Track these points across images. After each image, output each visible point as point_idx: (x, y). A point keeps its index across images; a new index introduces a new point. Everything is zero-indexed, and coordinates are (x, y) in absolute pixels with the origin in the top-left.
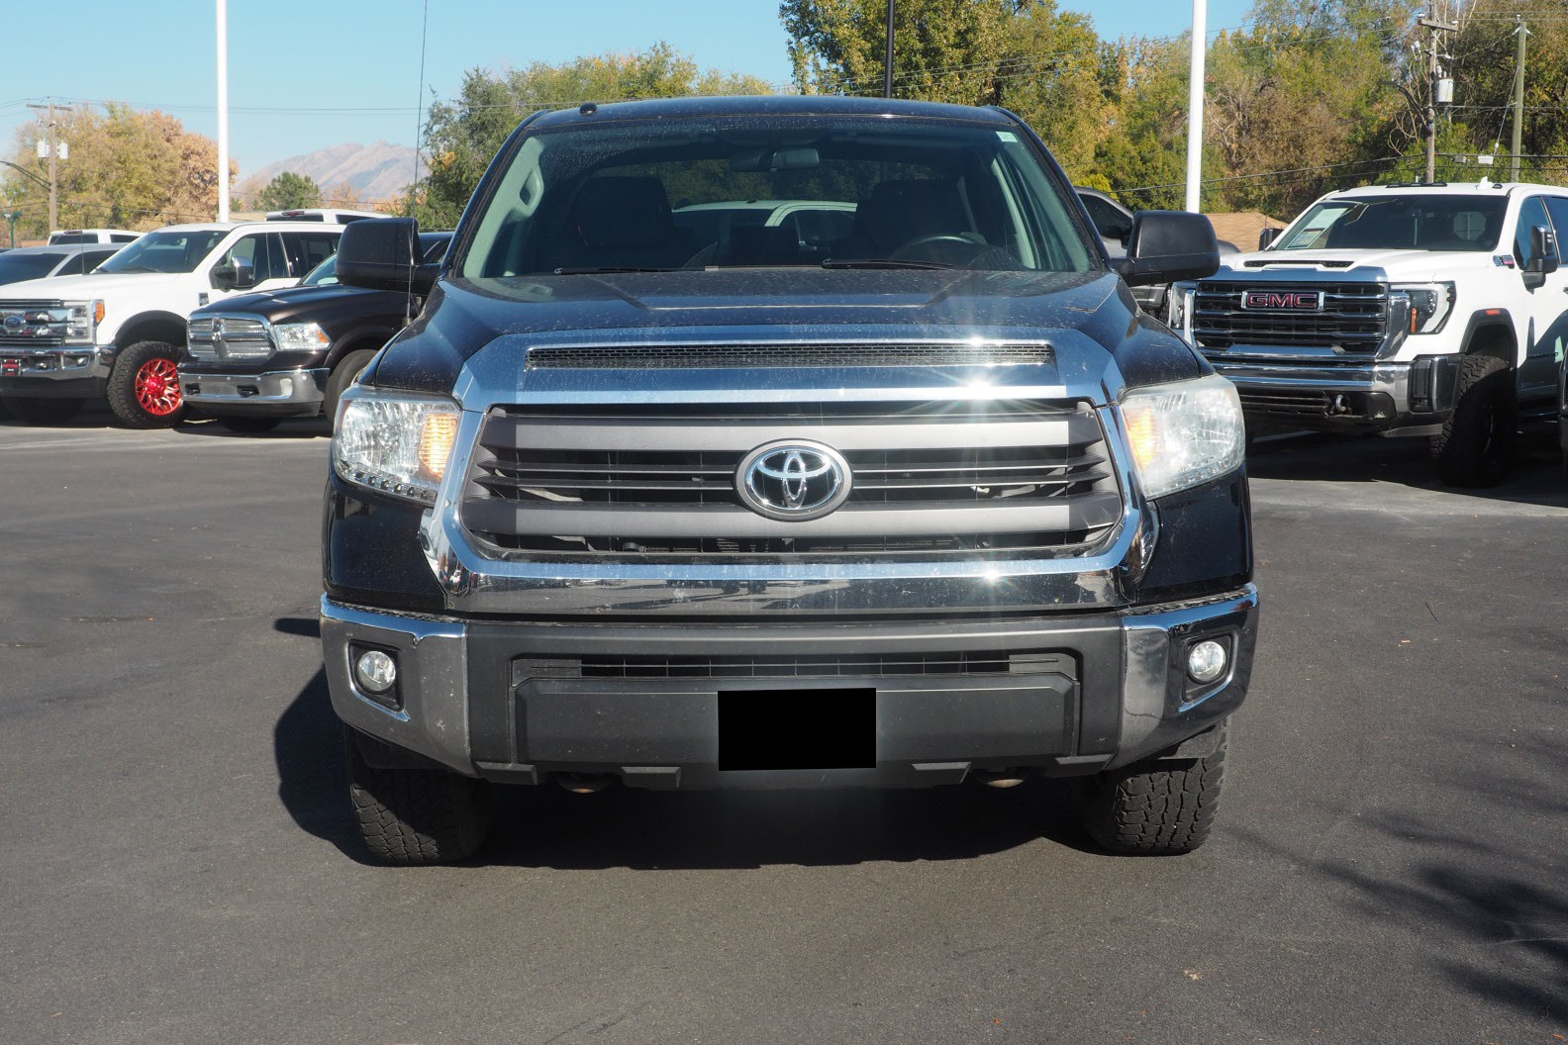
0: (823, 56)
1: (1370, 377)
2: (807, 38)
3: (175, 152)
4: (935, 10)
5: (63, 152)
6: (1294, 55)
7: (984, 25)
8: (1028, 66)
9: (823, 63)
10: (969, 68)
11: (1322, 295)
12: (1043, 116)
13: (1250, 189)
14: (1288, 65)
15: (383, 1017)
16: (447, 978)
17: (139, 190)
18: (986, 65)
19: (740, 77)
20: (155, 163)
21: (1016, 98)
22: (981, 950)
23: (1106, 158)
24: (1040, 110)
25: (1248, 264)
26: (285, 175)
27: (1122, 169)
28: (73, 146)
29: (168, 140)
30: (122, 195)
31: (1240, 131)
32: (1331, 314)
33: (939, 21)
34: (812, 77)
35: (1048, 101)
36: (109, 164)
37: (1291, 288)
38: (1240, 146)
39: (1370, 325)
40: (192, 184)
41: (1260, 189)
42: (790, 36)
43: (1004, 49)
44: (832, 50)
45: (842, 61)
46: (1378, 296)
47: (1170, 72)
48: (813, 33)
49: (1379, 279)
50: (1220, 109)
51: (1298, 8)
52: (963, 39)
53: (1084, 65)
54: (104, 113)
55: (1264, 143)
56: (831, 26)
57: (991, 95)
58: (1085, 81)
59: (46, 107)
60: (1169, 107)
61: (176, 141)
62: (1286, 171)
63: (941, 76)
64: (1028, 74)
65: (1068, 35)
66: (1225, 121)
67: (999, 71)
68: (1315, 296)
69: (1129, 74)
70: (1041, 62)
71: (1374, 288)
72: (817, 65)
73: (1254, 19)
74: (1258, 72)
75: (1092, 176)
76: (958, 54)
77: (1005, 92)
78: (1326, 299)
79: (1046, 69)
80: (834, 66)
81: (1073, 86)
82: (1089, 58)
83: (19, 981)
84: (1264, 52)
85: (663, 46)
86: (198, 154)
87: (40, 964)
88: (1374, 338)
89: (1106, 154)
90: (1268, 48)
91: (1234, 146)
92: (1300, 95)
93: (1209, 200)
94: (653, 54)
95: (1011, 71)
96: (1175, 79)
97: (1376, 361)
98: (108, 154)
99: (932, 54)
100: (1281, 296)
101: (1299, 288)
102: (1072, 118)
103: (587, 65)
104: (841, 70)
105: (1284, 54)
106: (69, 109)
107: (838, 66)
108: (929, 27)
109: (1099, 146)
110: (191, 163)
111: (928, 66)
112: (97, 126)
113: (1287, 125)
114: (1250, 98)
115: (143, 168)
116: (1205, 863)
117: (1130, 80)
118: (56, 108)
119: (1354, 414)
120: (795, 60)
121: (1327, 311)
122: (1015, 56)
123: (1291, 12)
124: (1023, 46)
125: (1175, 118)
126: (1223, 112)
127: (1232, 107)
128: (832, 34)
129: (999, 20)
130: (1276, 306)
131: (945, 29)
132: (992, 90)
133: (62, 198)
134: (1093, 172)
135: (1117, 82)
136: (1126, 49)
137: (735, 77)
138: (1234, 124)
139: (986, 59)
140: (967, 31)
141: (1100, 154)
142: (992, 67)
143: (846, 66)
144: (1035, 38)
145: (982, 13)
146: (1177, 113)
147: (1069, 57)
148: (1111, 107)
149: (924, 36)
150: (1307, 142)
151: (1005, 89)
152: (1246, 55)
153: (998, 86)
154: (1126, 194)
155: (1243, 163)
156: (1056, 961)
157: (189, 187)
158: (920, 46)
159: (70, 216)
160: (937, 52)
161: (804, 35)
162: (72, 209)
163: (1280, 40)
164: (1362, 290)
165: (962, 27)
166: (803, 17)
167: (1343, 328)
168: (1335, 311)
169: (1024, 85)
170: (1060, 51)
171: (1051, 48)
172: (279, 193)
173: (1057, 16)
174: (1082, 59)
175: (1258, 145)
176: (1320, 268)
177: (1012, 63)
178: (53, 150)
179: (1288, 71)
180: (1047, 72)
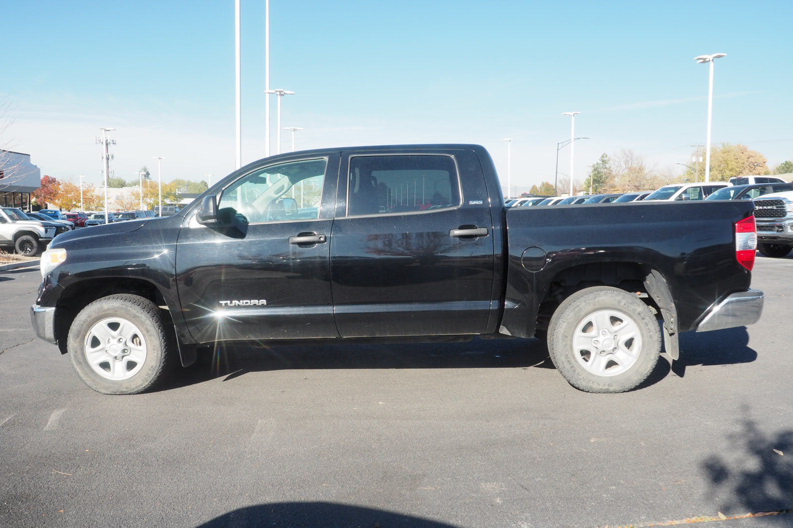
3: (744, 157)
5: (701, 159)
17: (731, 170)
20: (737, 161)
26: (786, 162)
29: (743, 153)
30: (725, 172)
36: (721, 162)
40: (750, 167)
59: (697, 146)
61: (745, 153)
86: (753, 157)
98: (721, 159)
110: (750, 160)
112: (718, 151)
115: (733, 163)
157: (749, 168)
172: (783, 168)
178: (698, 159)
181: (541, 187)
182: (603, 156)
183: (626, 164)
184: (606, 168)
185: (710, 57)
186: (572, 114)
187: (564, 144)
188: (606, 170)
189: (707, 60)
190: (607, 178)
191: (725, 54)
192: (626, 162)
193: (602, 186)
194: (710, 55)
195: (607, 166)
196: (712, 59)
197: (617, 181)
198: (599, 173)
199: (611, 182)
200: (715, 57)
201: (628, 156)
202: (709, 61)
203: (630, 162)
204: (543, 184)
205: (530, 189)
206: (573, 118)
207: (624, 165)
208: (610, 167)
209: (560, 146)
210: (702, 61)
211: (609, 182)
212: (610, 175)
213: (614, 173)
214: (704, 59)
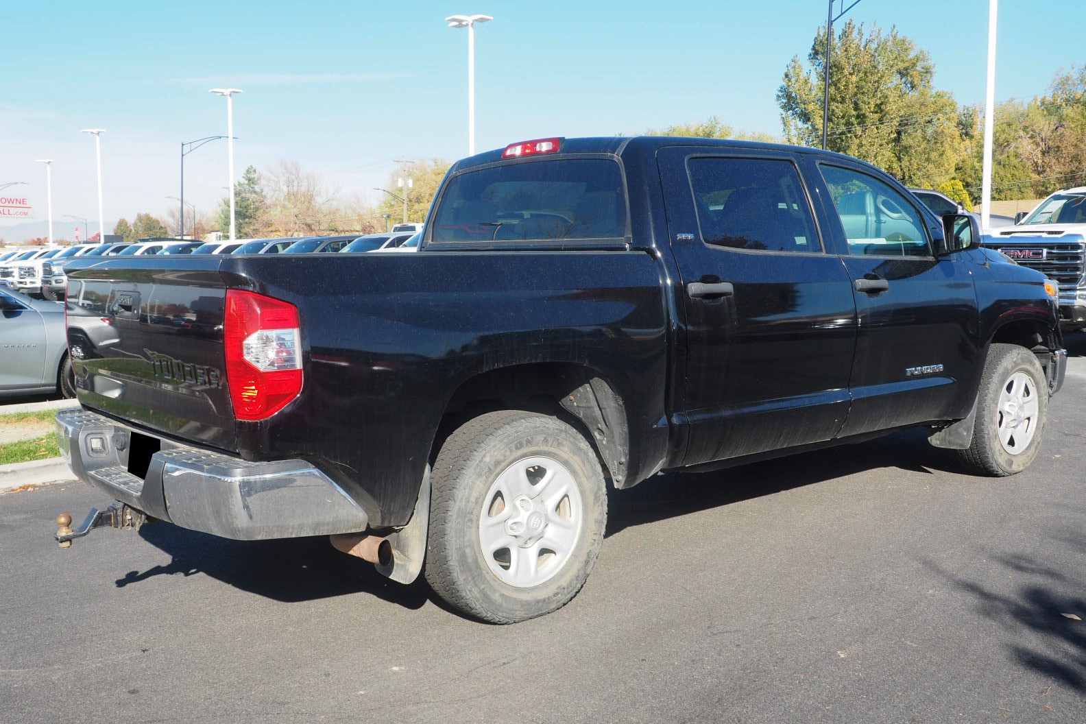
0: (800, 120)
1: (1075, 298)
2: (791, 111)
4: (863, 93)
5: (410, 183)
6: (1076, 109)
7: (891, 100)
8: (917, 121)
9: (800, 124)
10: (883, 124)
11: (1045, 251)
12: (926, 148)
13: (1048, 185)
14: (1072, 115)
15: (394, 651)
16: (436, 632)
18: (892, 122)
19: (756, 133)
21: (909, 140)
22: (726, 632)
23: (961, 171)
24: (924, 145)
25: (1002, 233)
27: (971, 176)
28: (417, 180)
31: (1043, 153)
32: (1051, 261)
33: (866, 99)
34: (793, 132)
35: (928, 140)
37: (1027, 247)
38: (1043, 161)
39: (1075, 268)
41: (1055, 185)
42: (782, 111)
43: (902, 113)
44: (805, 117)
45: (810, 123)
46: (1079, 251)
47: (1002, 121)
48: (795, 108)
49: (1079, 241)
50: (1031, 141)
51: (1079, 82)
52: (879, 108)
53: (948, 119)
54: (432, 164)
55: (1057, 159)
56: (804, 104)
57: (895, 138)
58: (951, 129)
59: (402, 162)
60: (1001, 140)
62: (1070, 175)
63: (866, 129)
64: (916, 126)
65: (940, 103)
66: (1034, 147)
67: (900, 124)
68: (1041, 251)
69: (978, 123)
70: (924, 118)
71: (1077, 246)
72: (796, 126)
73: (1052, 90)
74: (1054, 120)
75: (952, 181)
76: (876, 116)
77: (903, 136)
78: (1048, 253)
79: (926, 123)
80: (806, 126)
81: (943, 132)
82: (952, 115)
83: (230, 620)
84: (1059, 107)
85: (715, 119)
87: (244, 611)
88: (1077, 275)
89: (961, 168)
90: (1061, 105)
91: (1040, 161)
92: (1080, 131)
93: (1022, 193)
94: (710, 123)
95: (907, 124)
96: (1005, 125)
97: (1078, 288)
99: (861, 118)
100: (1021, 251)
101: (1031, 247)
102: (943, 149)
103: (674, 130)
104: (810, 128)
105: (1070, 108)
106: (413, 162)
107: (809, 125)
108: (859, 102)
109: (957, 164)
111: (859, 124)
112: (428, 170)
113: (1072, 150)
114: (1049, 133)
116: (879, 587)
117: (979, 127)
118: (407, 162)
119: (1065, 318)
120: (784, 123)
121: (1048, 260)
122: (909, 116)
123: (1074, 85)
124: (913, 110)
125: (1005, 147)
126: (1033, 143)
127: (1038, 140)
128: (805, 108)
129: (899, 96)
130: (1018, 257)
131: (869, 103)
132: (895, 135)
133: (410, 208)
134: (954, 179)
135: (972, 128)
136: (977, 110)
137: (754, 133)
138: (1040, 149)
139: (892, 118)
140: (882, 104)
141: (958, 169)
142: (895, 123)
143: (813, 126)
144: (921, 106)
145: (889, 93)
146: (1006, 144)
147: (940, 115)
148: (967, 142)
149: (856, 108)
150: (1083, 158)
151: (903, 134)
152: (1048, 110)
153: (899, 133)
154: (972, 190)
155: (1045, 171)
156: (766, 642)
158: (854, 113)
159: (415, 216)
160: (864, 116)
161: (789, 110)
162: (416, 212)
163: (1067, 100)
164: (1069, 247)
165: (878, 102)
166: (788, 100)
167: (1058, 269)
168: (1053, 260)
169: (913, 132)
170: (935, 113)
171: (929, 111)
173: (934, 93)
174: (948, 116)
175: (1054, 161)
176: (1044, 235)
177: (907, 120)
178: (406, 183)
179: (1072, 118)
180: (928, 124)
181: (135, 224)
182: (248, 172)
183: (288, 186)
184: (255, 192)
185: (469, 19)
186: (227, 92)
187: (194, 145)
188: (254, 195)
189: (464, 23)
190: (257, 209)
191: (491, 18)
192: (289, 183)
193: (250, 223)
194: (470, 16)
195: (257, 188)
196: (471, 22)
197: (275, 215)
198: (243, 199)
199: (265, 218)
200: (476, 20)
201: (291, 173)
202: (467, 25)
203: (296, 182)
204: (140, 218)
205: (115, 226)
206: (229, 99)
207: (285, 189)
208: (262, 191)
209: (186, 149)
210: (456, 23)
211: (263, 217)
212: (261, 206)
213: (268, 202)
214: (460, 21)
